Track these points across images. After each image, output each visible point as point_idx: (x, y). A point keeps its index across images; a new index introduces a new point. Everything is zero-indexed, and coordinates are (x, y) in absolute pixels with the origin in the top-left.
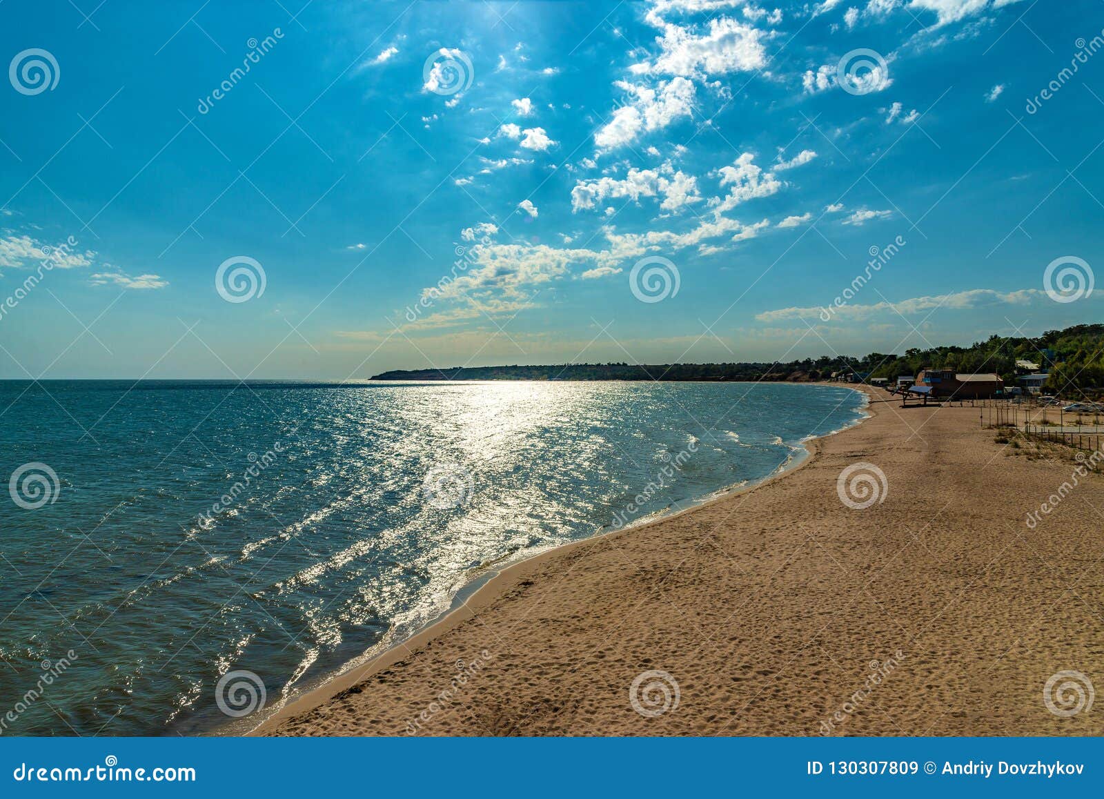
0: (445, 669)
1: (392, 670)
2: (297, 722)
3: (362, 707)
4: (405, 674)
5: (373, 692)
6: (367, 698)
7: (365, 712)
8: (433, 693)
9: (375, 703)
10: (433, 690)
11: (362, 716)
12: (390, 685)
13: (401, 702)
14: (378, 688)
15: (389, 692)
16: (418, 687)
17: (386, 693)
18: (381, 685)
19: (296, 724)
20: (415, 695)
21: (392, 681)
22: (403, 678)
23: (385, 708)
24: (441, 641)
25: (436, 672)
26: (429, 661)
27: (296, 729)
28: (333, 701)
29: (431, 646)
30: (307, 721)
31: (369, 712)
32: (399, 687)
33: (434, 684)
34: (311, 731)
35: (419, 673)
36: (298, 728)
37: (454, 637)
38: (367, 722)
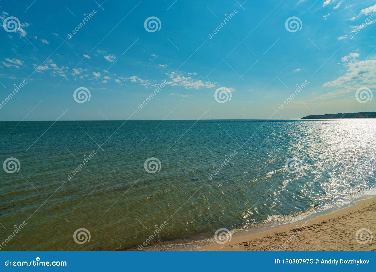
0: (337, 231)
1: (314, 226)
2: (279, 235)
3: (302, 236)
4: (319, 229)
5: (306, 232)
6: (304, 234)
7: (304, 239)
8: (332, 239)
9: (307, 237)
10: (331, 238)
11: (302, 240)
12: (313, 232)
13: (318, 239)
14: (308, 231)
15: (313, 234)
16: (325, 235)
17: (311, 234)
18: (310, 231)
19: (278, 236)
20: (324, 238)
21: (313, 230)
22: (318, 230)
23: (311, 239)
24: (335, 220)
25: (332, 232)
26: (329, 227)
27: (278, 237)
28: (291, 231)
29: (330, 221)
30: (282, 236)
31: (305, 239)
32: (317, 233)
33: (332, 236)
34: (284, 239)
35: (325, 230)
36: (279, 237)
37: (340, 220)
38: (305, 242)
